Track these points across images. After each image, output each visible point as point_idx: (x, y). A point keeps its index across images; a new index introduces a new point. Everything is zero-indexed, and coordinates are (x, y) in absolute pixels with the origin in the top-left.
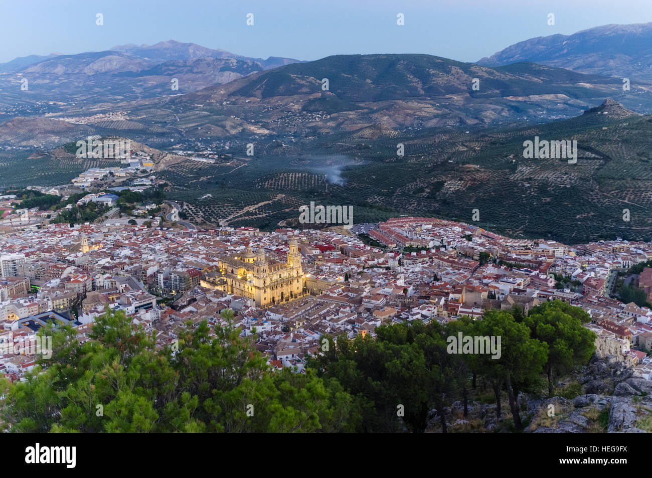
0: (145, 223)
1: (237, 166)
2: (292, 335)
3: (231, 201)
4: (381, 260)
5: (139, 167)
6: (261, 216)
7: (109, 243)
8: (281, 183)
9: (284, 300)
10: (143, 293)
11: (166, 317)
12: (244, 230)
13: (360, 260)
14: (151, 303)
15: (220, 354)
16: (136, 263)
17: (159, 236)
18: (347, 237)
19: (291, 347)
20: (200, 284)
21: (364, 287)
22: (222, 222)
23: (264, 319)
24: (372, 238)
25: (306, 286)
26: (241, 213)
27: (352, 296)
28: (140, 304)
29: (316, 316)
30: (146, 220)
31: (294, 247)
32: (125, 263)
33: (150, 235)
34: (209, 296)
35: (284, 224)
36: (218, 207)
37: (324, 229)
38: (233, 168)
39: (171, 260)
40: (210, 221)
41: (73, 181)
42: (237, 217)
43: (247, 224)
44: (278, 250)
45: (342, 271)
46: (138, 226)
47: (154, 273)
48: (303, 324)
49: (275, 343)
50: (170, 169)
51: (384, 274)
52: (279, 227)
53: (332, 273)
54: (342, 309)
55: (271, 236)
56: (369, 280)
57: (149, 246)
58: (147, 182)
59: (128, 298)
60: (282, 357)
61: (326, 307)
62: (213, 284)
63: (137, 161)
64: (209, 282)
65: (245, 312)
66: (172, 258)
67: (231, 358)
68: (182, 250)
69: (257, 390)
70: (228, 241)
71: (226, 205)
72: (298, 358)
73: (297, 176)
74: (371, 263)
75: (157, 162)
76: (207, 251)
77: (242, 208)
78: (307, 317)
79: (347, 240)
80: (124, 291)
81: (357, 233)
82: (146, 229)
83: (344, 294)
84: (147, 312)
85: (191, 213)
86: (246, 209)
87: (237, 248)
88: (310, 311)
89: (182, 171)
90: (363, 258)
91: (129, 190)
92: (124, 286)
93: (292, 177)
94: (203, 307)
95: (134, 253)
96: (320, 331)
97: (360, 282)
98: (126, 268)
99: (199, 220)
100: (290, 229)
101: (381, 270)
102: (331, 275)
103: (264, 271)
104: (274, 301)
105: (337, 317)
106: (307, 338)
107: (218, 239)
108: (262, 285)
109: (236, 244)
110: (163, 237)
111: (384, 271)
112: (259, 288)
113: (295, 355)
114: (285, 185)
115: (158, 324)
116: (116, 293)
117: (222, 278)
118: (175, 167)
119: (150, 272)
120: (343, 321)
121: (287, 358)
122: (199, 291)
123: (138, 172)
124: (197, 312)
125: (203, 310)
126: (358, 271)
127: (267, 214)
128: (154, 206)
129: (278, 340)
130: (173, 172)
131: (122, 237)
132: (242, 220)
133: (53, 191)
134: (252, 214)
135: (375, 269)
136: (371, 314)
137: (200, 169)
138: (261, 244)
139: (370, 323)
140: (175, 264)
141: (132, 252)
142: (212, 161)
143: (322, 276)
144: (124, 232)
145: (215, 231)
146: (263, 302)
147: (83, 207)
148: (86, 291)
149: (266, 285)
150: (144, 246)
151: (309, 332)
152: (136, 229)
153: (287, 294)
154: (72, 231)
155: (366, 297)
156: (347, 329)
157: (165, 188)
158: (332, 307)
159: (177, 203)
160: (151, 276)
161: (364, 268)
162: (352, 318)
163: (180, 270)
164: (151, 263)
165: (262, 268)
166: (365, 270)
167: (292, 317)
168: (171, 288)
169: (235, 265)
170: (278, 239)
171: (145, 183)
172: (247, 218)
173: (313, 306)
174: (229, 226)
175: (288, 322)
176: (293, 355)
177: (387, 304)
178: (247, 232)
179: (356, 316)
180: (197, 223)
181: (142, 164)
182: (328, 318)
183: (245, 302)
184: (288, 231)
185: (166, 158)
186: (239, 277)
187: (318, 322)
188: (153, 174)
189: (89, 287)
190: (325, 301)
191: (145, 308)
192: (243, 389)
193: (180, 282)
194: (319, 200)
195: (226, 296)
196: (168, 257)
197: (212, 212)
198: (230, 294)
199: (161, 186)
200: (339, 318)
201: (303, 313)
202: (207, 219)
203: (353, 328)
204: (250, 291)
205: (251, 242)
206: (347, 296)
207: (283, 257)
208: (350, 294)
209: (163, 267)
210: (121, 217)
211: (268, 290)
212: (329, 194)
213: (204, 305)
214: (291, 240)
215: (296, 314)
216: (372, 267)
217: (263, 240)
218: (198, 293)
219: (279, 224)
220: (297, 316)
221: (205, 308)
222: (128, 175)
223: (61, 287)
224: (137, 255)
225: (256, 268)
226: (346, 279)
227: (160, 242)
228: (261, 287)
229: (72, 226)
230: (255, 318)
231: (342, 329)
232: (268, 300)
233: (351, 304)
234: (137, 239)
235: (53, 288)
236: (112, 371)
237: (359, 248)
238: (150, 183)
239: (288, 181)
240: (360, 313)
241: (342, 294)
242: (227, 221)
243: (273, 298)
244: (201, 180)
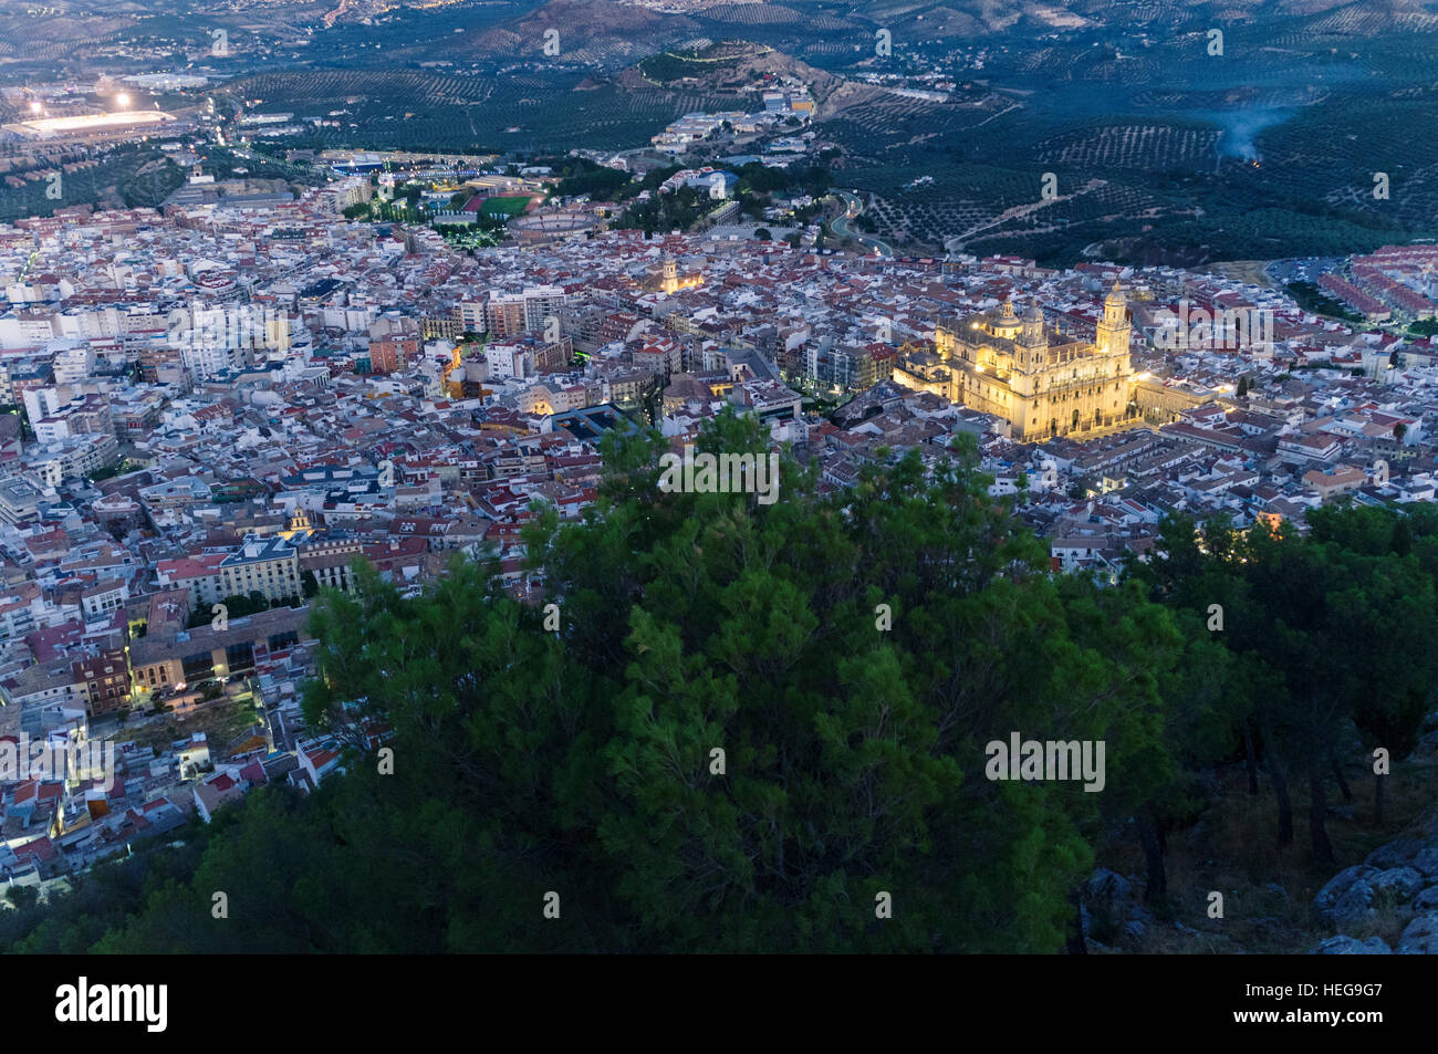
0: (788, 238)
1: (999, 108)
2: (1090, 507)
3: (976, 193)
4: (1342, 352)
5: (785, 111)
6: (1043, 231)
7: (715, 275)
8: (1102, 153)
9: (1079, 429)
10: (776, 385)
11: (819, 439)
12: (1000, 261)
13: (1285, 348)
14: (792, 408)
15: (945, 523)
16: (765, 322)
17: (814, 268)
18: (1256, 290)
19: (1087, 532)
20: (892, 377)
21: (1287, 413)
22: (950, 242)
23: (1029, 465)
24: (1325, 294)
25: (1135, 400)
26: (996, 221)
27: (1253, 432)
28: (769, 408)
29: (1153, 471)
30: (790, 230)
31: (1114, 309)
32: (744, 320)
33: (797, 264)
34: (909, 404)
35: (1097, 253)
36: (946, 207)
37: (1197, 268)
38: (990, 114)
39: (836, 320)
40: (924, 239)
41: (654, 140)
42: (987, 231)
43: (1009, 249)
44: (1076, 313)
45: (1233, 370)
46: (774, 244)
47: (800, 346)
48: (1121, 485)
49: (1049, 519)
50: (847, 117)
51: (1345, 385)
52: (1083, 259)
53: (1206, 374)
54: (1221, 461)
55: (1063, 279)
56: (1302, 398)
57: (793, 287)
58: (797, 146)
59: (747, 392)
60: (1064, 551)
61: (1180, 454)
62: (921, 378)
63: (780, 96)
64: (912, 373)
65: (987, 447)
66: (837, 316)
67: (967, 533)
68: (859, 301)
69: (1022, 606)
70: (961, 286)
71: (963, 202)
72: (1099, 557)
73: (1145, 133)
74: (1312, 356)
75: (821, 99)
76: (912, 306)
77: (998, 211)
78: (1130, 471)
79: (1256, 296)
80: (741, 378)
81: (1286, 280)
82: (788, 251)
83: (1232, 426)
84: (782, 425)
85: (885, 218)
86: (1009, 213)
87: (981, 304)
88: (1140, 458)
89: (873, 120)
90: (1293, 344)
91: (760, 163)
92: (740, 367)
93: (1130, 137)
94: (895, 427)
95: (763, 302)
96: (1161, 505)
97: (1278, 400)
98: (747, 331)
99: (899, 236)
100: (1111, 265)
101: (1339, 376)
102: (1204, 380)
103: (1038, 359)
104: (1054, 428)
105: (1206, 477)
106: (1126, 518)
107: (939, 279)
108: (1030, 391)
109: (979, 293)
110: (821, 269)
111: (1348, 378)
112: (1022, 396)
113: (1093, 551)
114: (1109, 157)
115: (803, 452)
116: (726, 382)
117: (942, 367)
118: (857, 111)
119: (792, 342)
120: (1220, 488)
121: (1075, 554)
122: (890, 391)
123: (781, 124)
124: (882, 436)
125: (894, 433)
126: (1277, 374)
127: (1058, 227)
128: (808, 201)
129: (1056, 514)
130: (854, 123)
131: (740, 264)
132: (997, 240)
133: (616, 162)
134: (1021, 225)
135: (1323, 372)
136: (1297, 478)
137: (913, 116)
138: (1037, 298)
139: (1292, 500)
140: (842, 330)
141: (759, 298)
142: (941, 98)
143: (1178, 379)
144: (745, 255)
145: (935, 262)
146: (1029, 429)
147: (668, 197)
148: (669, 371)
149: (1039, 391)
150: (783, 286)
151: (1135, 506)
152: (770, 250)
153: (1087, 415)
154: (648, 247)
155: (1288, 437)
156: (1228, 508)
157: (833, 160)
158: (1195, 454)
159: (857, 195)
160: (793, 352)
161: (1292, 367)
162: (1245, 483)
163: (852, 343)
164: (796, 325)
165: (1033, 352)
166: (1296, 374)
167: (1094, 468)
168: (832, 380)
169: (973, 342)
170: (1079, 287)
171: (792, 148)
172: (1008, 234)
173: (1148, 446)
174: (965, 252)
175: (1085, 478)
176: (1089, 551)
177: (1345, 459)
178: (1005, 269)
179: (1257, 479)
180: (894, 243)
181: (789, 104)
182: (1182, 478)
183: (989, 424)
184: (1105, 269)
185: (840, 90)
186: (979, 369)
187: (1157, 484)
188: (811, 128)
189: (676, 364)
190: (1181, 439)
191: (779, 418)
192: (994, 598)
193: (851, 369)
194: (1193, 195)
195: (946, 408)
196: (829, 314)
197: (932, 217)
198: (956, 405)
199: (825, 155)
200: (1211, 481)
201: (1121, 462)
202: (918, 234)
203: (1245, 507)
204: (1001, 402)
205: (1013, 290)
206: (1238, 431)
207: (1087, 331)
208: (1246, 427)
209: (819, 335)
210: (741, 221)
211: (1044, 403)
212: (1223, 180)
213: (899, 422)
214: (1110, 291)
215: (1105, 463)
216: (1315, 366)
217: (1041, 289)
218: (887, 396)
219: (1085, 252)
220: (1107, 466)
221: (900, 430)
222: (759, 129)
223: (626, 358)
224: (769, 306)
225: (1019, 349)
226: (1241, 392)
227: (815, 280)
228: (1027, 394)
229: (649, 237)
230: (1008, 461)
231: (1217, 505)
232: (1042, 425)
233: (1246, 452)
234: (769, 273)
235: (611, 359)
236: (733, 526)
237: (1286, 317)
238: (803, 148)
239: (1120, 145)
240: (1269, 474)
241: (1225, 425)
242: (962, 240)
243: (1054, 421)
244: (912, 143)
